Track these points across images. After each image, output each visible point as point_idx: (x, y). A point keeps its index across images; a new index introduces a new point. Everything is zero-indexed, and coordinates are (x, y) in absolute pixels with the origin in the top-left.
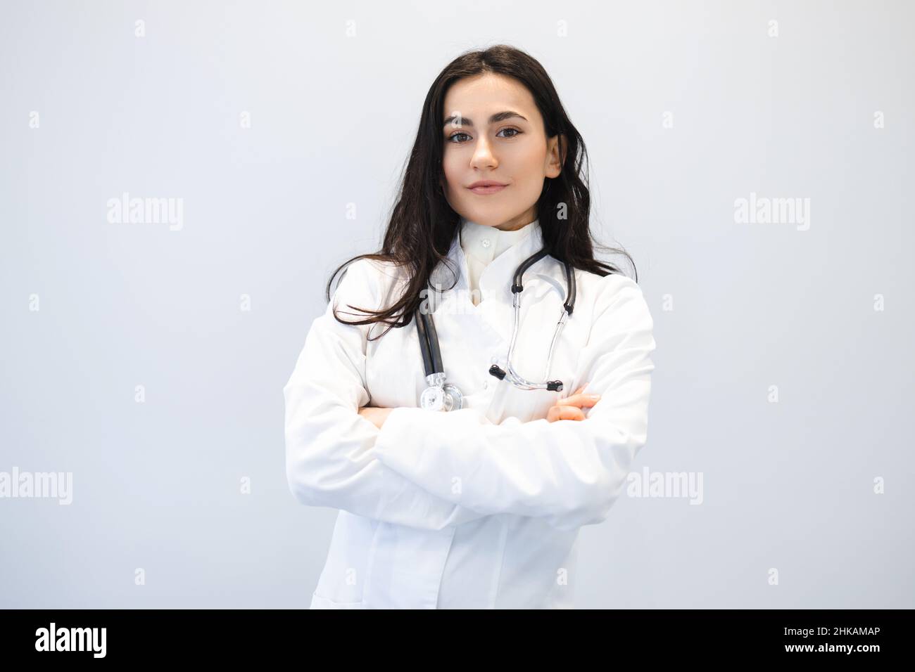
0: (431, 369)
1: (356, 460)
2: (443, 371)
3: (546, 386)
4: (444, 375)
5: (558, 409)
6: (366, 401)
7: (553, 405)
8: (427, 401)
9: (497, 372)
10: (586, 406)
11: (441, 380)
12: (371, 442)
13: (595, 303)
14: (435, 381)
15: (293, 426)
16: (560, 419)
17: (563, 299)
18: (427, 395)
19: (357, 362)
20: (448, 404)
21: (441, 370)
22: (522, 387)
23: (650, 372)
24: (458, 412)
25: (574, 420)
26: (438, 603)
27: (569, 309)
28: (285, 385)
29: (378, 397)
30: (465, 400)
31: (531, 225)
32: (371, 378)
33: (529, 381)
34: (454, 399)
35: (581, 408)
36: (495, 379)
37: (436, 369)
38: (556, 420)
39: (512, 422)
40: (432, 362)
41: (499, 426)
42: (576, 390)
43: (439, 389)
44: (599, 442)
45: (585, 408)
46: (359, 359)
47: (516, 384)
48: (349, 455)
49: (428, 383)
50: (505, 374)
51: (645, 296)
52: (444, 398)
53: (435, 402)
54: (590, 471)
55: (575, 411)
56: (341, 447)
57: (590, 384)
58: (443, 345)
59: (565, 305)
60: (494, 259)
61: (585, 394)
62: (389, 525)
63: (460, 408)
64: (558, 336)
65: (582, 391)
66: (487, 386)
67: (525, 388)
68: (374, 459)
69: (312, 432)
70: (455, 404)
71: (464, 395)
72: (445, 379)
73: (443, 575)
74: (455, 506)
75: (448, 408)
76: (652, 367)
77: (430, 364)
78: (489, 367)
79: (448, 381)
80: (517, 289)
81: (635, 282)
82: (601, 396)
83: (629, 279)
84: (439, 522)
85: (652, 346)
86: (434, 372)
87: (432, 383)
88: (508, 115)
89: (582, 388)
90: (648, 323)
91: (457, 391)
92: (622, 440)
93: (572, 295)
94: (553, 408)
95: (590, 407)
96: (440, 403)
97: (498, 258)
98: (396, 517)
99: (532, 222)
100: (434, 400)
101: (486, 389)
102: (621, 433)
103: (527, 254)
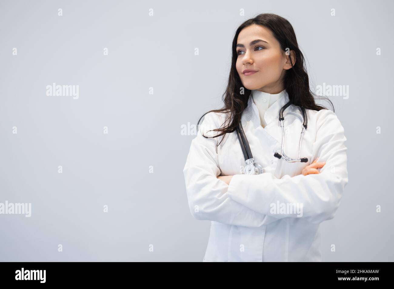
0: (247, 157)
1: (220, 198)
2: (253, 158)
3: (300, 161)
4: (253, 159)
5: (306, 170)
6: (219, 173)
7: (304, 169)
8: (247, 171)
9: (277, 156)
10: (319, 168)
11: (252, 162)
12: (226, 190)
13: (316, 122)
14: (249, 162)
15: (190, 186)
16: (308, 174)
17: (302, 122)
18: (247, 168)
19: (214, 157)
20: (256, 172)
21: (252, 157)
22: (289, 161)
23: (345, 151)
24: (261, 175)
25: (314, 174)
26: (263, 260)
27: (306, 126)
28: (183, 169)
29: (224, 172)
30: (264, 170)
31: (283, 91)
32: (221, 163)
33: (292, 158)
34: (259, 169)
35: (317, 168)
36: (277, 159)
37: (249, 157)
38: (306, 175)
39: (287, 177)
40: (247, 154)
41: (281, 180)
42: (313, 162)
43: (252, 165)
44: (328, 182)
45: (318, 169)
46: (214, 155)
47: (286, 160)
48: (216, 196)
49: (247, 163)
50: (281, 156)
51: (338, 118)
52: (255, 169)
53: (251, 171)
54: (325, 196)
55: (314, 170)
56: (213, 193)
57: (319, 158)
58: (251, 146)
59: (303, 124)
60: (269, 108)
61: (318, 163)
62: (236, 227)
63: (262, 173)
64: (302, 138)
65: (316, 162)
66: (273, 162)
67: (291, 162)
68: (228, 197)
69: (199, 188)
70: (259, 172)
71: (263, 167)
72: (254, 161)
73: (263, 247)
74: (265, 216)
75: (257, 173)
76: (346, 148)
77: (246, 155)
78: (274, 154)
79: (255, 162)
80: (281, 119)
81: (333, 112)
82: (325, 162)
83: (330, 111)
84: (258, 223)
85: (345, 139)
86: (249, 158)
87: (248, 163)
88: (258, 41)
89: (316, 161)
90: (341, 129)
91: (259, 165)
92: (339, 181)
93: (306, 120)
94: (304, 170)
95: (321, 168)
96: (253, 171)
97: (270, 107)
98: (239, 223)
99: (283, 90)
100: (250, 170)
101: (272, 164)
102: (338, 178)
103: (283, 104)
